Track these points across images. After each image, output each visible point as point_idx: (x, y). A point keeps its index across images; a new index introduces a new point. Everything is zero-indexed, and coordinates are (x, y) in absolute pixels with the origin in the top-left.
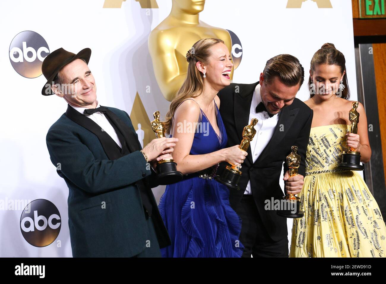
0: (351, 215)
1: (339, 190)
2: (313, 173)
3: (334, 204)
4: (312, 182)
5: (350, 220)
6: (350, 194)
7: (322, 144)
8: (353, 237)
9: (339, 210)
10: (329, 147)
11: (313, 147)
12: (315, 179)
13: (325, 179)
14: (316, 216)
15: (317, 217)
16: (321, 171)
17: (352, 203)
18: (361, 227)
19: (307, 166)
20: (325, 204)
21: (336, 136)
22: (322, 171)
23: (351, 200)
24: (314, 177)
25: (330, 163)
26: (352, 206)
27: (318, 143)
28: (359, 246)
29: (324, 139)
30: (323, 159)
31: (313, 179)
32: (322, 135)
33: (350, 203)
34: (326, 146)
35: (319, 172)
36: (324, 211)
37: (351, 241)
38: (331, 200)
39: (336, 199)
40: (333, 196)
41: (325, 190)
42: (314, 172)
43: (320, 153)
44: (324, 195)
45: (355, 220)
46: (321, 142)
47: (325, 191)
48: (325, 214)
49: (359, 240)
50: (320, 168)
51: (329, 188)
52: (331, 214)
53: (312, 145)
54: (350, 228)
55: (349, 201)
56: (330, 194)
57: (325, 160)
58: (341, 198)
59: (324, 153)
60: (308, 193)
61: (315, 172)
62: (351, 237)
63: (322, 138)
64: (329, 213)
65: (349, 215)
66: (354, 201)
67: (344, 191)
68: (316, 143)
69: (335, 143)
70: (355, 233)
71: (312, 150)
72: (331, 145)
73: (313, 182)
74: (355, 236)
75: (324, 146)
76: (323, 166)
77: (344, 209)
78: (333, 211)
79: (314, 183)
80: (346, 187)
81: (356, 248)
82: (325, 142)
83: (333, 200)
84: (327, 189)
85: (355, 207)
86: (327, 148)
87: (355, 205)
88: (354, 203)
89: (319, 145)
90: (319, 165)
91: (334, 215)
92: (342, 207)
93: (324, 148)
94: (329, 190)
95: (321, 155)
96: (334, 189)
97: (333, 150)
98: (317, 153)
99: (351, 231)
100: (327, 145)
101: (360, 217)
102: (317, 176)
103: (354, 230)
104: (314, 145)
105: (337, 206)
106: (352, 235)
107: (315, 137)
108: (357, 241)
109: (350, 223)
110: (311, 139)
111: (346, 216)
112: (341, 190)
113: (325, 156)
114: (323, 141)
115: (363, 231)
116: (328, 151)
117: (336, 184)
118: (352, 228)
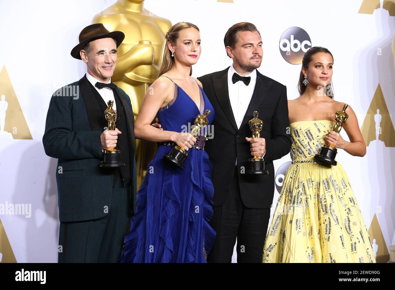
0: (325, 203)
3: (311, 192)
5: (324, 208)
6: (326, 184)
7: (307, 137)
8: (326, 223)
9: (315, 198)
10: (312, 139)
11: (298, 139)
12: (298, 167)
15: (293, 202)
16: (303, 161)
17: (327, 193)
18: (333, 214)
19: (293, 156)
20: (302, 192)
21: (319, 130)
22: (305, 161)
23: (327, 189)
24: (297, 165)
25: (312, 154)
26: (327, 195)
27: (303, 136)
28: (330, 231)
29: (308, 133)
30: (306, 150)
31: (296, 167)
32: (307, 129)
33: (326, 192)
34: (310, 139)
35: (302, 162)
36: (299, 198)
37: (323, 226)
38: (309, 189)
39: (314, 187)
40: (312, 185)
41: (305, 179)
42: (298, 161)
43: (304, 144)
44: (303, 183)
45: (329, 208)
46: (306, 135)
48: (299, 200)
49: (330, 226)
50: (303, 158)
51: (308, 177)
52: (307, 201)
53: (298, 137)
54: (324, 215)
55: (325, 190)
56: (308, 183)
57: (308, 152)
58: (319, 187)
59: (307, 144)
61: (299, 161)
62: (324, 223)
63: (306, 131)
64: (304, 200)
65: (324, 204)
66: (329, 190)
67: (321, 181)
68: (301, 135)
69: (318, 136)
70: (328, 220)
71: (297, 141)
72: (314, 138)
73: (296, 170)
74: (327, 222)
75: (308, 139)
76: (306, 157)
77: (320, 198)
80: (324, 177)
81: (328, 233)
82: (309, 135)
83: (311, 189)
84: (307, 178)
85: (330, 196)
86: (311, 140)
87: (330, 194)
88: (329, 192)
89: (303, 137)
90: (302, 156)
92: (318, 195)
93: (308, 140)
95: (305, 146)
96: (313, 179)
97: (316, 143)
98: (302, 145)
99: (324, 217)
100: (311, 137)
101: (333, 204)
102: (300, 165)
103: (326, 217)
105: (314, 194)
106: (325, 221)
107: (301, 129)
108: (328, 227)
109: (325, 210)
110: (297, 131)
111: (321, 204)
112: (319, 179)
113: (308, 147)
114: (307, 134)
115: (335, 218)
116: (311, 144)
117: (315, 174)
118: (325, 215)
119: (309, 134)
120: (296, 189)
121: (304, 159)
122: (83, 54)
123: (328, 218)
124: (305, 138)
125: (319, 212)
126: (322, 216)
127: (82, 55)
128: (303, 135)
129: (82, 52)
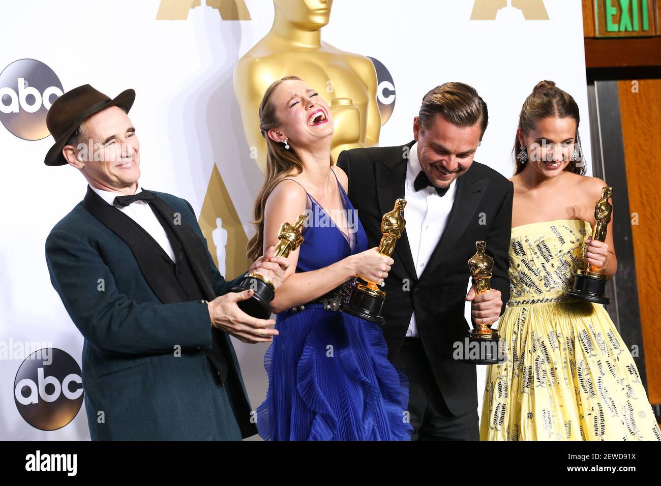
0: (588, 376)
1: (567, 333)
2: (523, 303)
3: (559, 357)
4: (521, 317)
5: (587, 385)
6: (585, 341)
7: (539, 254)
8: (594, 414)
9: (566, 367)
10: (550, 258)
11: (522, 259)
12: (525, 312)
13: (543, 314)
14: (527, 377)
15: (529, 379)
16: (536, 300)
17: (590, 357)
18: (607, 396)
19: (513, 290)
20: (543, 357)
21: (562, 240)
22: (538, 300)
23: (589, 351)
24: (524, 309)
25: (551, 286)
26: (589, 360)
27: (532, 253)
28: (603, 429)
29: (541, 246)
30: (540, 278)
31: (523, 312)
32: (538, 239)
33: (587, 355)
34: (544, 257)
35: (533, 302)
36: (540, 370)
37: (589, 421)
38: (554, 350)
39: (562, 348)
40: (558, 343)
42: (524, 301)
43: (534, 268)
44: (541, 342)
45: (596, 385)
46: (537, 250)
47: (543, 335)
48: (541, 374)
49: (603, 419)
50: (534, 294)
51: (550, 329)
52: (553, 374)
53: (521, 254)
54: (588, 399)
55: (585, 353)
56: (551, 339)
57: (543, 282)
58: (571, 346)
59: (541, 268)
60: (514, 336)
61: (527, 301)
62: (590, 414)
63: (538, 242)
64: (549, 372)
65: (585, 377)
66: (593, 352)
67: (576, 335)
68: (528, 252)
69: (560, 252)
70: (597, 408)
71: (521, 263)
72: (553, 256)
74: (597, 413)
75: (541, 257)
76: (540, 292)
77: (577, 366)
78: (556, 369)
79: (524, 319)
80: (579, 329)
81: (599, 432)
82: (544, 250)
83: (557, 350)
84: (547, 332)
85: (596, 364)
86: (548, 261)
87: (596, 359)
88: (593, 355)
89: (533, 255)
90: (533, 290)
91: (557, 375)
92: (573, 363)
93: (542, 260)
94: (549, 333)
95: (536, 272)
96: (559, 331)
97: (557, 263)
98: (530, 269)
99: (588, 403)
100: (547, 254)
101: (603, 379)
102: (528, 307)
103: (593, 402)
104: (524, 254)
105: (564, 361)
106: (591, 410)
107: (527, 241)
108: (599, 421)
109: (588, 389)
110: (520, 244)
111: (580, 378)
112: (570, 332)
113: (543, 274)
114: (540, 249)
115: (610, 404)
116: (548, 266)
117: (561, 323)
118: (590, 398)
119: (543, 248)
120: (531, 354)
121: (536, 297)
122: (70, 152)
123: (597, 405)
124: (535, 256)
125: (577, 393)
126: (584, 402)
127: (68, 155)
128: (531, 250)
129: (66, 150)
